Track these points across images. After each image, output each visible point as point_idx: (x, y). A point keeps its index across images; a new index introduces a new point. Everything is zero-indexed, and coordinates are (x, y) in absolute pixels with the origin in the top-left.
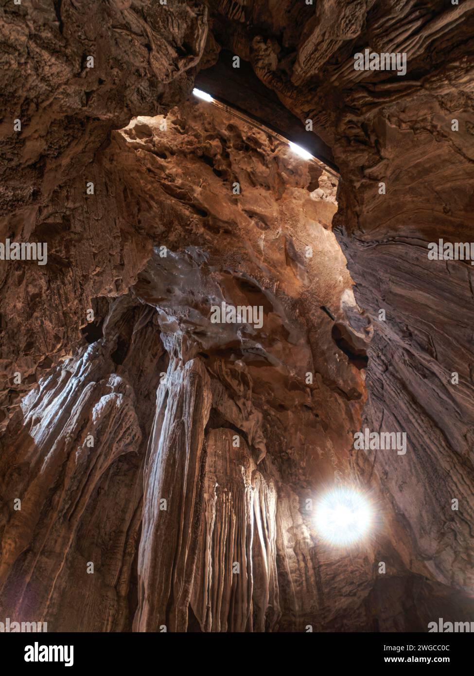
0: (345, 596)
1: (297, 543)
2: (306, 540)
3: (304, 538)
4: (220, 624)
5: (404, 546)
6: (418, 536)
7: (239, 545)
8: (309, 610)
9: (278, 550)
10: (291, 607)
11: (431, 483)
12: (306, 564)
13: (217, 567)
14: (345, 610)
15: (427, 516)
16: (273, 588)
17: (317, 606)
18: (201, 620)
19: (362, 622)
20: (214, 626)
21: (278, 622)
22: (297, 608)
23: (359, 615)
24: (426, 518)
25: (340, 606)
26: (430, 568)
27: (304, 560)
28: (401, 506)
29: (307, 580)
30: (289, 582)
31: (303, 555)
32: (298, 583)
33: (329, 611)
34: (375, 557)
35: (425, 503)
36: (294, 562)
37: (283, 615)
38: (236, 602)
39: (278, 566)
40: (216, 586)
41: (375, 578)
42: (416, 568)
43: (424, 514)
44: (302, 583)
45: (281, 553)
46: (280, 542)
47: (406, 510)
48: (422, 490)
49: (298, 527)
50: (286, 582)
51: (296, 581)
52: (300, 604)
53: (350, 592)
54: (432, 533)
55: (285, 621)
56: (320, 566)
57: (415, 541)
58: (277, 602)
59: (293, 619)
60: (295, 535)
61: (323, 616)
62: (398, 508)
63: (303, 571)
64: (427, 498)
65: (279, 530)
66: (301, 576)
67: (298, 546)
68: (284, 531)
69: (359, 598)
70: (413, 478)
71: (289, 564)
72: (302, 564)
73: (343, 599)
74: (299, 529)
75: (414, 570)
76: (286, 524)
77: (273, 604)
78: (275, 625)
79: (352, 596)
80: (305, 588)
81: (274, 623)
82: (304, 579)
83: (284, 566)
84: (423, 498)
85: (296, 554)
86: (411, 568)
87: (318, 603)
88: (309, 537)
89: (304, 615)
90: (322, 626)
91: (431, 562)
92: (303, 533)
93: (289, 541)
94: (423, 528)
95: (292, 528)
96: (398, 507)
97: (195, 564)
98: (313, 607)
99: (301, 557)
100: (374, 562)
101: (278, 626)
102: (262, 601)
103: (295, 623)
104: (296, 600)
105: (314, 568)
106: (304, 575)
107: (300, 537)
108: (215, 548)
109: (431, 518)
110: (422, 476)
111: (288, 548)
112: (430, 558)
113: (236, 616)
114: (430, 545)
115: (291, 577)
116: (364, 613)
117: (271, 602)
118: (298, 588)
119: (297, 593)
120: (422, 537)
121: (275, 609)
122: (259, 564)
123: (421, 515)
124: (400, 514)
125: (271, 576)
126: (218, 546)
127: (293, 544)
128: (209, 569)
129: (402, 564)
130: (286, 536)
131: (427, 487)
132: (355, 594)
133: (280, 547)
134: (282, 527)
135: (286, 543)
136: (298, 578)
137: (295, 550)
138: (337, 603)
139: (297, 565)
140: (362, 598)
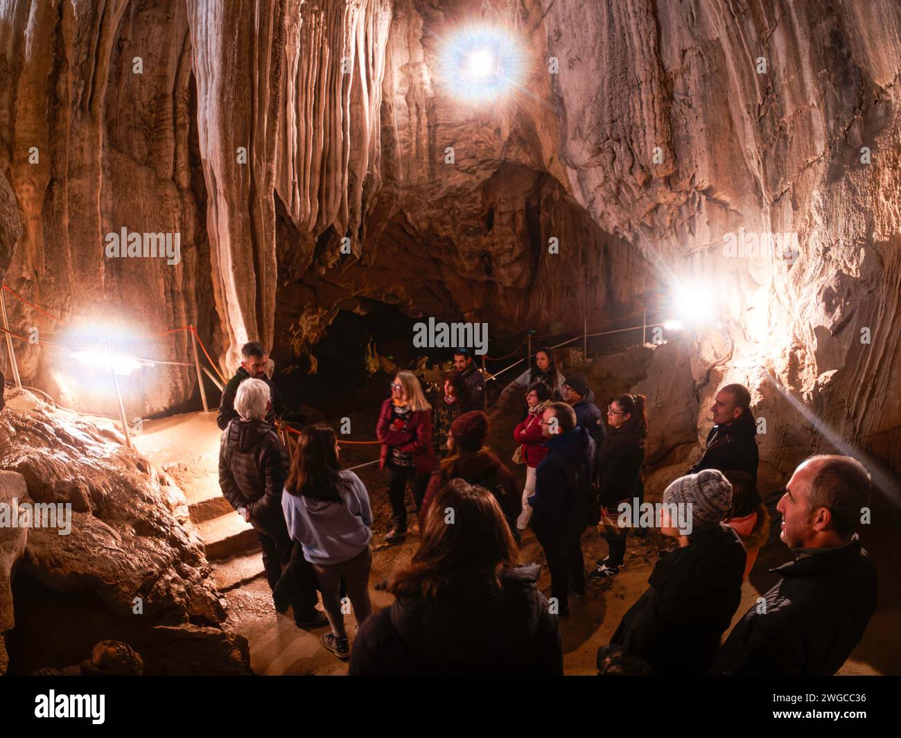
0: (462, 171)
1: (412, 88)
2: (425, 87)
3: (422, 83)
4: (309, 203)
5: (549, 138)
6: (570, 136)
7: (332, 90)
8: (414, 182)
9: (384, 94)
10: (395, 175)
11: (612, 83)
12: (419, 119)
13: (303, 125)
14: (459, 189)
15: (591, 118)
16: (374, 149)
17: (426, 176)
18: (287, 201)
19: (475, 210)
20: (303, 207)
21: (377, 195)
22: (401, 177)
23: (474, 200)
24: (588, 119)
25: (453, 183)
26: (570, 178)
27: (418, 113)
28: (563, 86)
29: (418, 141)
30: (394, 141)
31: (417, 105)
32: (406, 144)
33: (440, 186)
34: (510, 134)
35: (594, 99)
36: (404, 115)
37: (384, 185)
38: (328, 172)
39: (383, 119)
40: (303, 153)
41: (502, 159)
42: (555, 169)
43: (588, 111)
44: (411, 145)
45: (387, 100)
46: (388, 84)
47: (568, 95)
48: (598, 82)
49: (415, 65)
50: (391, 141)
51: (404, 141)
52: (406, 173)
53: (469, 168)
54: (588, 142)
55: (385, 192)
56: (437, 125)
57: (564, 138)
58: (377, 168)
59: (396, 191)
60: (410, 76)
61: (431, 191)
62: (559, 89)
63: (414, 129)
64: (599, 96)
65: (389, 67)
66: (410, 135)
67: (412, 93)
68: (395, 69)
69: (478, 178)
70: (592, 60)
71: (397, 117)
72: (414, 119)
73: (459, 175)
74: (417, 69)
75: (551, 171)
76: (399, 58)
77: (372, 171)
78: (373, 198)
79: (470, 173)
80: (414, 152)
81: (371, 196)
82: (414, 139)
83: (390, 118)
84: (594, 94)
85: (409, 104)
86: (549, 166)
87: (428, 175)
88: (429, 82)
89: (410, 187)
90: (429, 203)
91: (575, 172)
92: (421, 76)
93: (400, 85)
94: (579, 128)
95: (408, 65)
96: (558, 85)
97: (277, 133)
98: (420, 178)
99: (414, 109)
100: (506, 139)
101: (376, 199)
102: (359, 167)
103: (397, 196)
104: (401, 167)
105: (429, 127)
106: (414, 134)
107: (417, 80)
108: (300, 97)
109: (594, 122)
110: (604, 66)
111: (398, 93)
112: (575, 167)
113: (328, 190)
114: (581, 153)
115: (398, 135)
116: (480, 199)
117: (370, 168)
118: (405, 151)
119: (404, 157)
120: (574, 138)
121: (375, 177)
122: (358, 116)
123: (584, 112)
124: (558, 97)
125: (373, 132)
126: (304, 95)
127: (406, 89)
128: (292, 130)
129: (539, 156)
130: (397, 77)
131: (606, 84)
132: (474, 172)
133: (388, 92)
134: (393, 63)
135: (396, 86)
136: (407, 138)
137: (407, 99)
138: (450, 179)
139: (407, 119)
140: (482, 179)
